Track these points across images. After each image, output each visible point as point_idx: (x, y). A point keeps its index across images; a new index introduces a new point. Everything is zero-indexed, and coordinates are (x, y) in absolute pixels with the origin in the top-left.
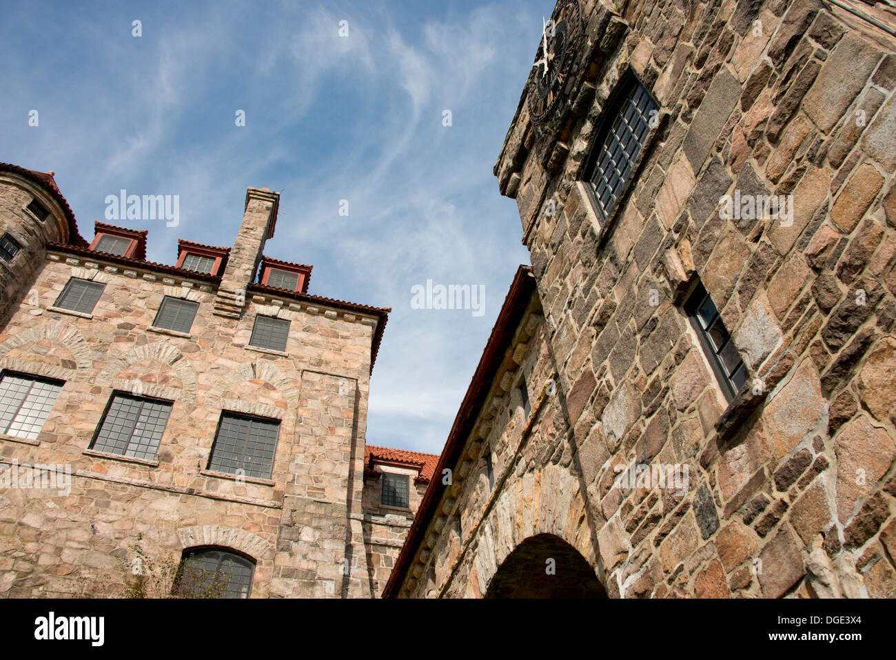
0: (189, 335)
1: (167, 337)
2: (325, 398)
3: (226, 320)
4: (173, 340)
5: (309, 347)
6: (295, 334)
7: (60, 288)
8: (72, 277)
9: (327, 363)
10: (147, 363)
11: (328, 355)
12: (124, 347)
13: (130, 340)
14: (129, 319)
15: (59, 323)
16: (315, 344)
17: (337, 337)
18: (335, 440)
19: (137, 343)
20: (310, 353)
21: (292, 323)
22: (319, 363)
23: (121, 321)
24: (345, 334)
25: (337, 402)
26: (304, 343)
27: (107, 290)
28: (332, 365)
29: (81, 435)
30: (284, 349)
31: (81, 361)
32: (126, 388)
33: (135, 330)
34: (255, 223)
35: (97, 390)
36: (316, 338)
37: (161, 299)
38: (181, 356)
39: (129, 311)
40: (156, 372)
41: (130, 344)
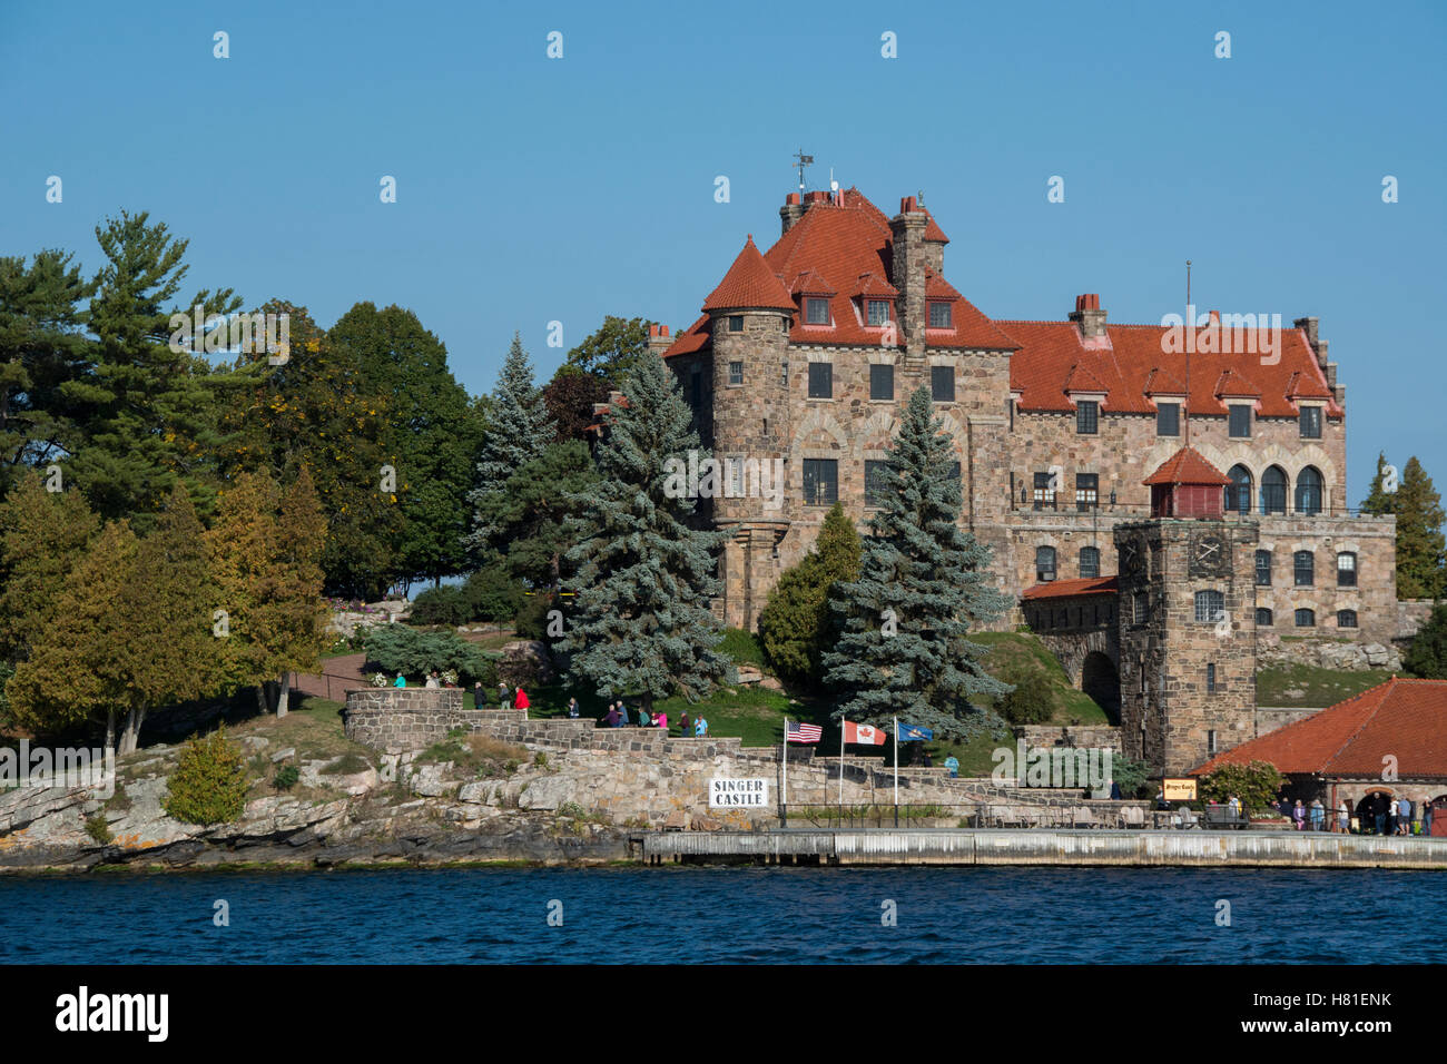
0: (894, 402)
1: (881, 406)
2: (986, 446)
3: (913, 379)
4: (886, 408)
5: (969, 391)
6: (960, 381)
7: (806, 377)
8: (810, 364)
9: (982, 404)
10: (876, 433)
11: (982, 397)
12: (860, 421)
13: (861, 415)
14: (855, 395)
15: (818, 410)
16: (973, 387)
17: (985, 374)
18: (995, 478)
19: (867, 417)
20: (970, 396)
21: (956, 370)
22: (977, 405)
23: (851, 399)
24: (991, 371)
25: (994, 449)
26: (965, 388)
27: (834, 371)
28: (986, 406)
29: (858, 497)
30: (953, 399)
31: (842, 442)
32: (871, 458)
33: (862, 404)
34: (917, 265)
35: (856, 463)
36: (973, 381)
37: (869, 369)
38: (894, 422)
39: (853, 387)
40: (883, 439)
41: (863, 418)
